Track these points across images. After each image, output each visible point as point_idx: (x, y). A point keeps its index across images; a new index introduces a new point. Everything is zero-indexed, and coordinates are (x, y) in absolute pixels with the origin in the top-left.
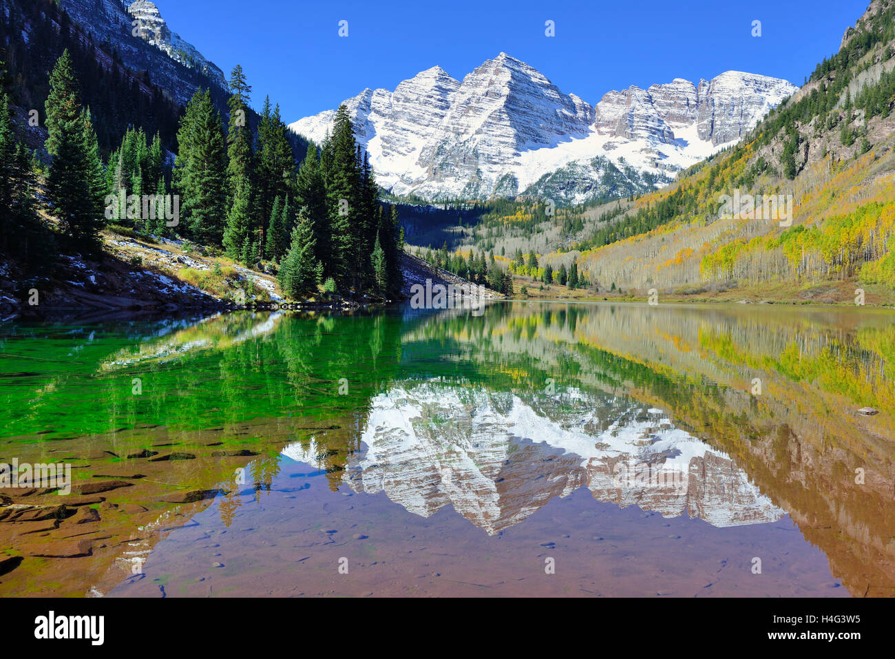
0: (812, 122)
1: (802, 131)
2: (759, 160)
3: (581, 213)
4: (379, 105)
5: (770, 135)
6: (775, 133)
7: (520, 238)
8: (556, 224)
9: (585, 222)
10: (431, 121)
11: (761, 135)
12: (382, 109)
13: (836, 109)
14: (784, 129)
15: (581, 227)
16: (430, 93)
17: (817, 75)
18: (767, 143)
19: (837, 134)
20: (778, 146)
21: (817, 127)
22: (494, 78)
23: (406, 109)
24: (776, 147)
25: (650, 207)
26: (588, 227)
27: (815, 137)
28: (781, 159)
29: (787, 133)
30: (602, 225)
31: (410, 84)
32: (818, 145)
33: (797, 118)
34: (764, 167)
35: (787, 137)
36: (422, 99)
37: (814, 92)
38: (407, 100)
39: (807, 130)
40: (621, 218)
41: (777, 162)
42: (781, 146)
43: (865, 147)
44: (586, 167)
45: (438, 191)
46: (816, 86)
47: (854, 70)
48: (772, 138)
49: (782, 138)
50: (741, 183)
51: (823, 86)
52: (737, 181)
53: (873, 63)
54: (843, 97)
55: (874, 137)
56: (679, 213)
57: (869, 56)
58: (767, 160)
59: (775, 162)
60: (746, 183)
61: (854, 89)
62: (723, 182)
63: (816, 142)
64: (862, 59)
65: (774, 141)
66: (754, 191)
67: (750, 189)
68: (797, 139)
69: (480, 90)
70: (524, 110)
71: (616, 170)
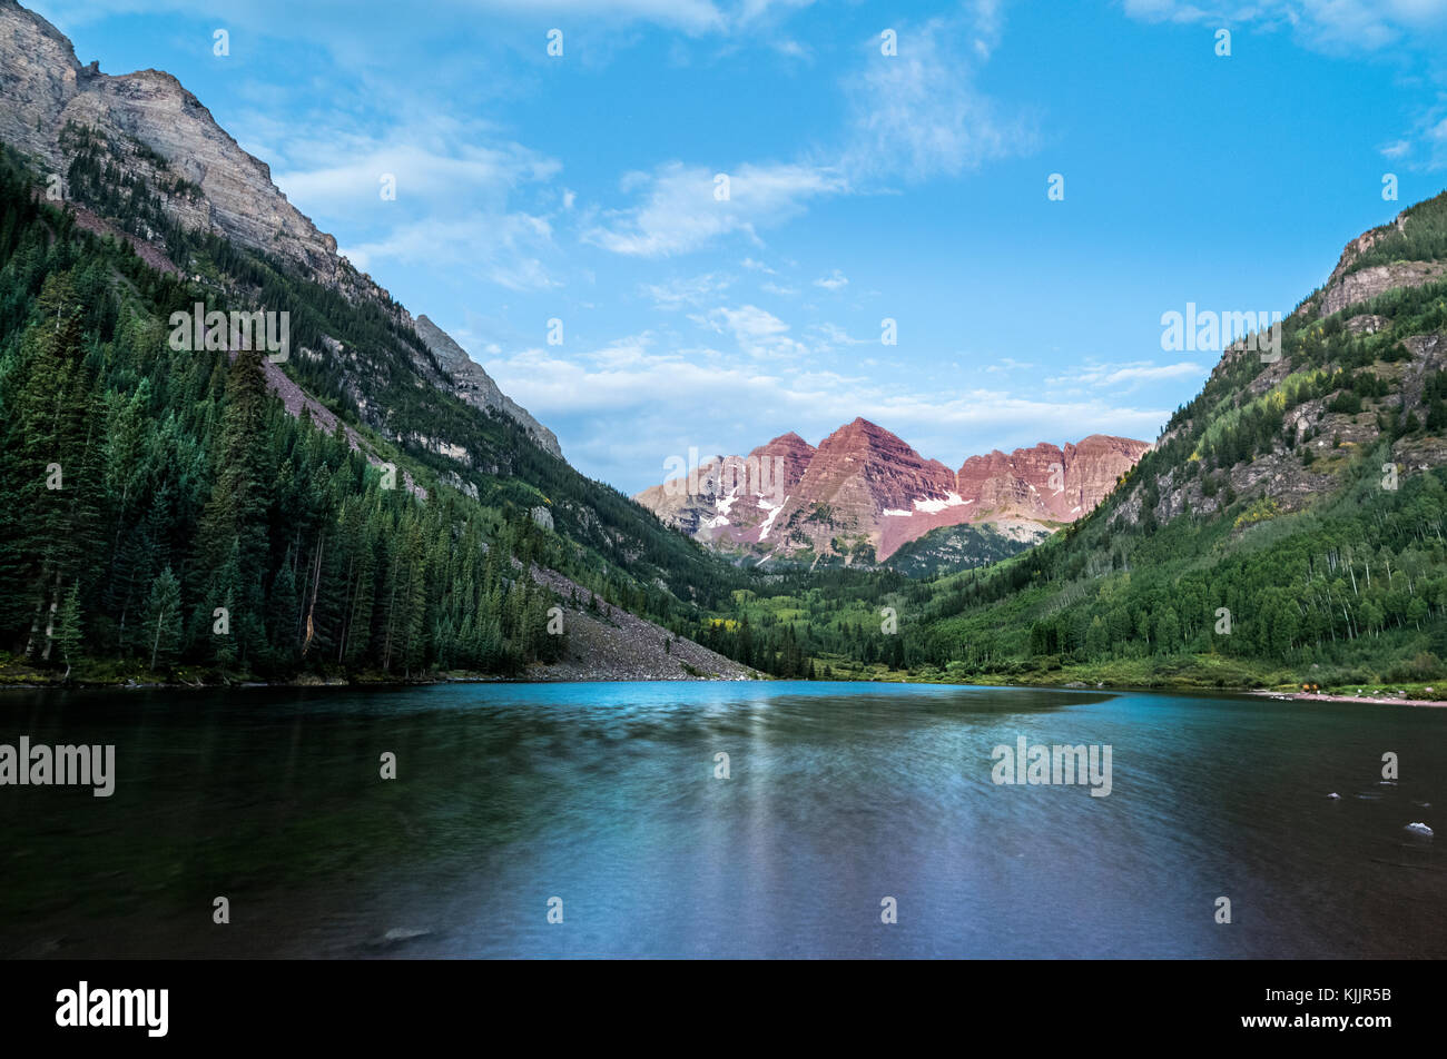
0: (1171, 473)
1: (1161, 483)
2: (1118, 518)
3: (932, 582)
5: (1129, 490)
6: (1132, 489)
7: (861, 610)
8: (903, 594)
9: (935, 592)
11: (1121, 491)
13: (1195, 458)
14: (1141, 482)
15: (929, 598)
17: (1173, 425)
18: (1126, 499)
19: (1194, 485)
20: (1135, 501)
21: (1176, 477)
24: (1134, 503)
26: (937, 598)
27: (1175, 489)
28: (1141, 516)
29: (1146, 486)
30: (950, 595)
32: (1179, 498)
33: (1157, 469)
34: (1121, 524)
35: (1145, 492)
37: (1171, 440)
39: (1165, 481)
40: (972, 585)
41: (1136, 519)
42: (1140, 501)
43: (1230, 498)
44: (947, 537)
45: (789, 562)
46: (1173, 436)
47: (1212, 415)
48: (1130, 493)
49: (1140, 492)
50: (1099, 543)
51: (1180, 434)
52: (1095, 542)
53: (1231, 406)
54: (1201, 444)
55: (1238, 486)
56: (1031, 579)
57: (1227, 399)
58: (1127, 518)
59: (1134, 519)
60: (1104, 543)
61: (1212, 434)
62: (1080, 542)
63: (1176, 494)
64: (1219, 405)
65: (1133, 496)
66: (1112, 552)
67: (1107, 549)
68: (1157, 493)
69: (836, 456)
70: (882, 476)
71: (981, 539)
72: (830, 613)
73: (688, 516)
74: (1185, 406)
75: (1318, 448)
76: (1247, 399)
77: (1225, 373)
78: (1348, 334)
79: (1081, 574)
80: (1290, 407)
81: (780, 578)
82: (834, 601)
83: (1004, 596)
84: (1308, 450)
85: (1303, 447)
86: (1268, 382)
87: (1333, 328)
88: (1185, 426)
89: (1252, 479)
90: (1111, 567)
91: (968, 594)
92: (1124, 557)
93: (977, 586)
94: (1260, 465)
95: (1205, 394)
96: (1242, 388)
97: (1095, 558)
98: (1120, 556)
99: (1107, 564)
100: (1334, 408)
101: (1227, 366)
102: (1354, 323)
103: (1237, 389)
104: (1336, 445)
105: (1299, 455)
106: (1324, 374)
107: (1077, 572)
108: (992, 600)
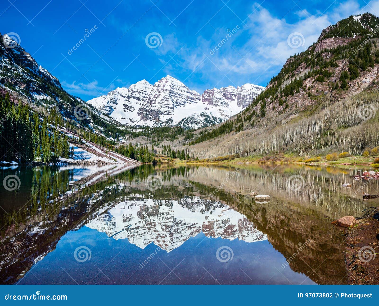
0: (270, 98)
1: (267, 101)
2: (253, 111)
4: (122, 94)
6: (258, 102)
7: (169, 141)
8: (184, 135)
9: (194, 135)
10: (142, 99)
11: (254, 103)
12: (124, 95)
13: (277, 93)
14: (261, 100)
15: (192, 137)
16: (142, 89)
17: (271, 82)
18: (256, 105)
19: (277, 102)
20: (259, 106)
21: (271, 99)
22: (165, 84)
23: (133, 95)
25: (217, 129)
26: (195, 136)
27: (271, 103)
28: (260, 111)
29: (262, 102)
30: (199, 136)
31: (134, 86)
32: (272, 106)
33: (266, 96)
34: (254, 113)
35: (262, 103)
36: (139, 91)
37: (270, 87)
38: (133, 92)
39: (268, 100)
40: (207, 133)
43: (287, 106)
44: (198, 116)
46: (271, 86)
47: (283, 80)
49: (260, 103)
50: (247, 119)
51: (273, 86)
52: (246, 118)
53: (288, 78)
54: (279, 89)
55: (289, 103)
56: (226, 131)
57: (287, 76)
58: (256, 111)
59: (258, 112)
60: (249, 119)
61: (283, 86)
62: (241, 119)
63: (271, 104)
64: (285, 78)
65: (258, 104)
66: (251, 122)
67: (250, 121)
68: (265, 104)
69: (160, 88)
70: (176, 95)
71: (209, 117)
72: (159, 142)
73: (108, 108)
74: (275, 76)
75: (312, 92)
76: (293, 76)
77: (287, 66)
78: (322, 57)
79: (242, 129)
80: (305, 79)
81: (141, 130)
82: (160, 138)
84: (309, 92)
85: (308, 91)
86: (299, 71)
87: (318, 55)
88: (275, 83)
89: (293, 100)
90: (251, 127)
91: (205, 135)
92: (255, 124)
93: (208, 133)
94: (296, 96)
95: (281, 73)
96: (292, 72)
97: (246, 124)
99: (249, 126)
100: (318, 80)
101: (288, 64)
102: (324, 54)
103: (290, 72)
104: (317, 91)
105: (307, 94)
106: (315, 70)
107: (240, 129)
108: (213, 137)
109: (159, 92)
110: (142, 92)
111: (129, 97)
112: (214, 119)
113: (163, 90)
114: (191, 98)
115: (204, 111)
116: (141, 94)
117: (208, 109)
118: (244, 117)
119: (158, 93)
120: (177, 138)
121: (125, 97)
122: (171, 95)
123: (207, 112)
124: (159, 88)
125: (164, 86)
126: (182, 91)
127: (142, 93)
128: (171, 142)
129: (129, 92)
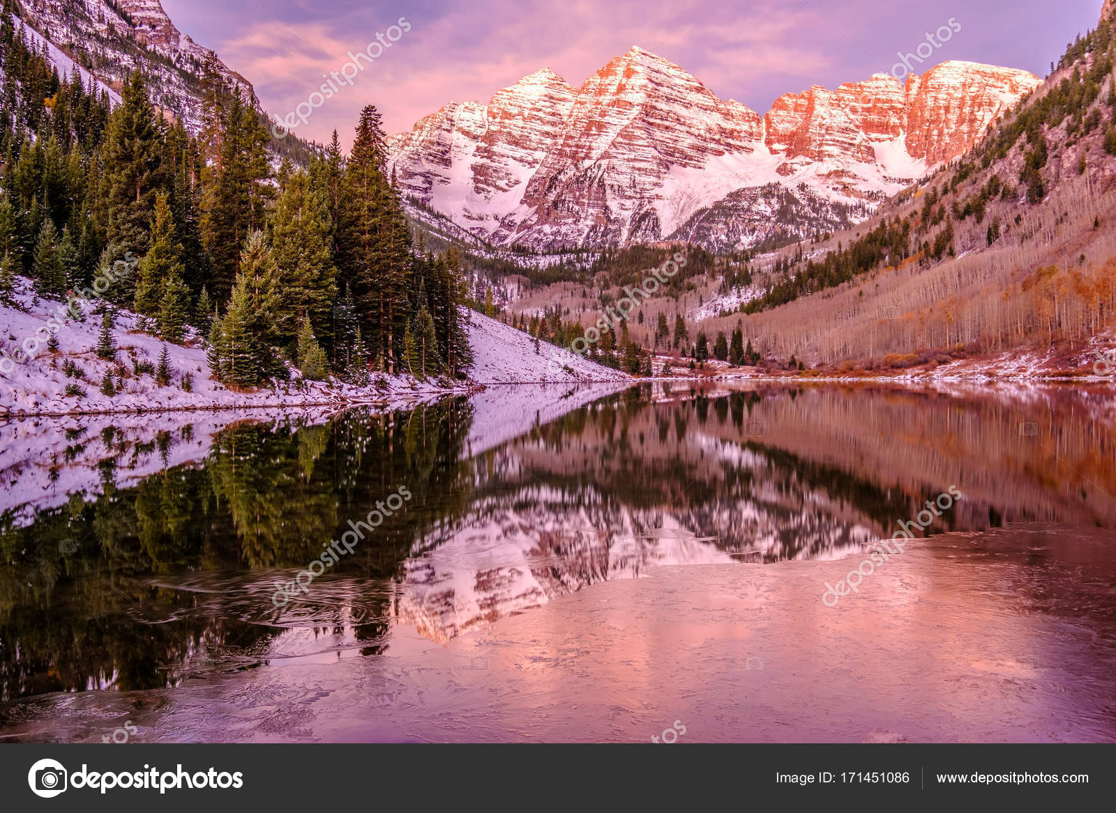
0: (1064, 124)
1: (1050, 137)
2: (992, 180)
3: (748, 261)
4: (468, 124)
5: (1006, 145)
6: (1012, 143)
7: (665, 299)
8: (714, 276)
9: (753, 274)
10: (540, 142)
11: (994, 146)
12: (472, 129)
13: (1097, 103)
14: (1024, 135)
15: (747, 281)
16: (538, 106)
17: (1067, 58)
18: (1003, 156)
19: (1095, 140)
20: (1016, 158)
21: (1070, 130)
22: (624, 81)
23: (505, 127)
24: (1014, 161)
25: (843, 250)
27: (1068, 145)
28: (1023, 178)
29: (1029, 140)
30: (775, 277)
31: (510, 94)
32: (1073, 156)
33: (1044, 119)
34: (994, 187)
35: (1028, 147)
36: (526, 113)
37: (1064, 81)
38: (507, 115)
39: (1055, 134)
40: (802, 265)
41: (1016, 181)
42: (1022, 158)
44: (754, 200)
45: (552, 237)
46: (1067, 75)
48: (1009, 148)
49: (1022, 148)
50: (968, 211)
51: (1077, 73)
52: (961, 208)
54: (1105, 88)
56: (882, 257)
58: (1002, 180)
59: (1013, 181)
60: (975, 210)
62: (942, 210)
63: (1070, 150)
65: (1011, 153)
66: (986, 223)
67: (979, 220)
68: (1044, 149)
69: (606, 99)
70: (667, 123)
71: (796, 202)
73: (418, 181)
74: (1084, 35)
79: (947, 250)
81: (555, 260)
83: (849, 278)
88: (1084, 63)
90: (984, 242)
91: (798, 275)
92: (1002, 228)
93: (809, 264)
97: (963, 230)
98: (996, 227)
99: (978, 238)
107: (941, 249)
108: (834, 283)
109: (603, 114)
110: (541, 114)
111: (490, 138)
112: (814, 210)
113: (613, 104)
114: (723, 131)
115: (775, 178)
116: (538, 126)
117: (792, 171)
118: (955, 205)
119: (598, 119)
120: (691, 288)
121: (475, 138)
122: (651, 124)
123: (789, 183)
124: (601, 99)
125: (621, 88)
126: (688, 105)
127: (540, 119)
128: (672, 301)
129: (491, 119)
